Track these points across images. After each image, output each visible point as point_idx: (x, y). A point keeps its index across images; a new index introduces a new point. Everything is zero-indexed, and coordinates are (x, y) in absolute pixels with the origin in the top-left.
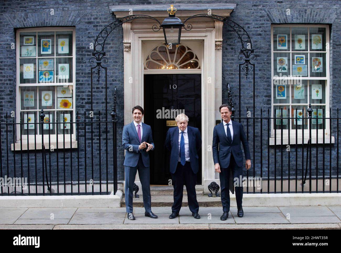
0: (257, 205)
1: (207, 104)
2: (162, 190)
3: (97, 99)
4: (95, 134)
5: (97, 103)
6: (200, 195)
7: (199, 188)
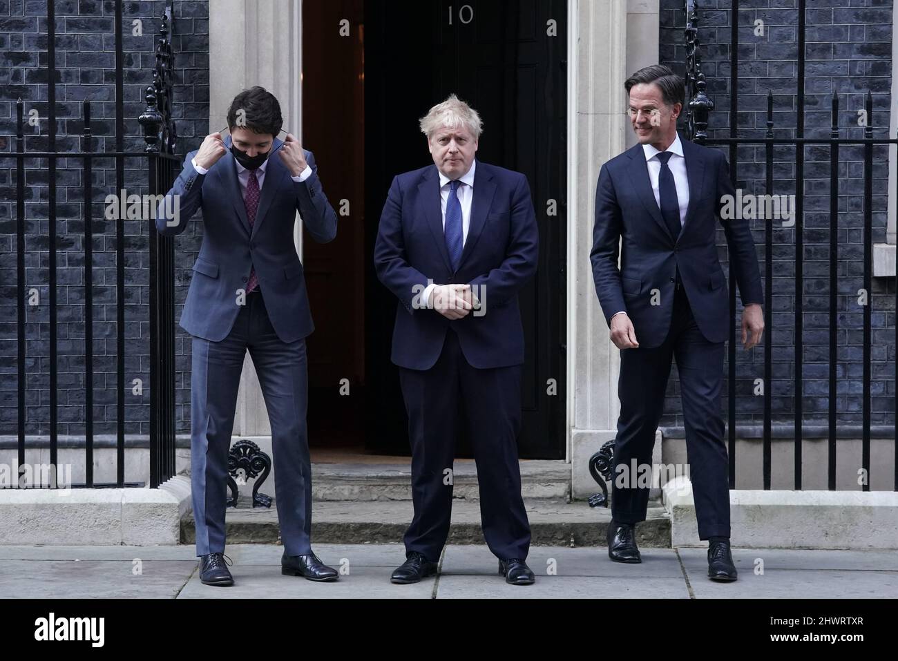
0: (811, 544)
1: (591, 85)
2: (381, 478)
3: (87, 60)
4: (74, 219)
5: (85, 77)
6: (553, 502)
7: (552, 473)
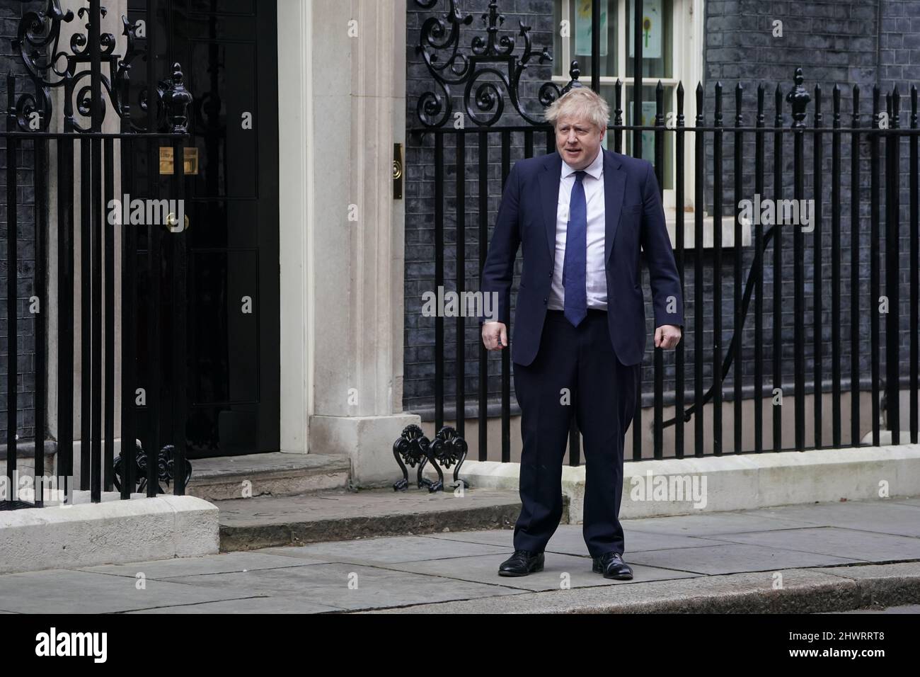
6: (336, 492)
7: (337, 463)
